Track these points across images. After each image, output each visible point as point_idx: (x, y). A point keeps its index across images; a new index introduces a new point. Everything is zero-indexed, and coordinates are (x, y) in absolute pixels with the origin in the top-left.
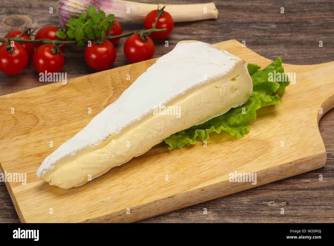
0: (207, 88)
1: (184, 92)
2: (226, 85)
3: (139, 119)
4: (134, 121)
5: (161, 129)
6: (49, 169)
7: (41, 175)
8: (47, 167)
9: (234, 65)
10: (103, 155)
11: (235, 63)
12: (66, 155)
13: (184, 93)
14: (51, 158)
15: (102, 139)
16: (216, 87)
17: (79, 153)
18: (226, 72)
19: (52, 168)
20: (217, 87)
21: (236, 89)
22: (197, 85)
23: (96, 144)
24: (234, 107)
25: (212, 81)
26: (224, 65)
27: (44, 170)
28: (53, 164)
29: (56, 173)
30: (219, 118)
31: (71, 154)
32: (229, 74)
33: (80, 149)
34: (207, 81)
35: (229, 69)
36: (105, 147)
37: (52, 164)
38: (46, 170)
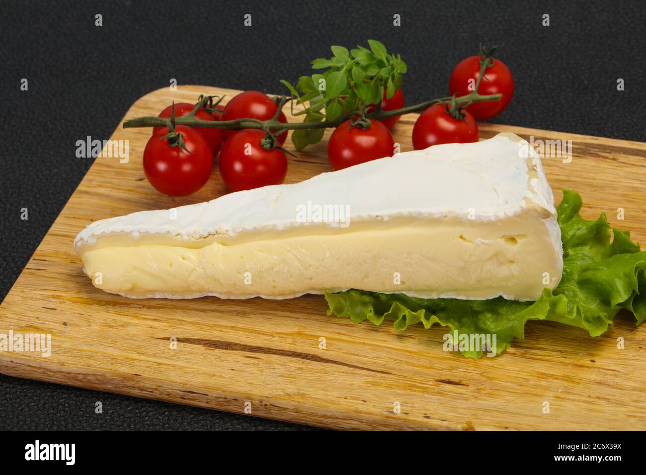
0: (441, 229)
1: (389, 216)
2: (486, 241)
3: (280, 227)
4: (269, 227)
5: (311, 266)
6: (87, 241)
10: (182, 261)
11: (521, 207)
12: (122, 231)
13: (386, 219)
15: (201, 232)
16: (461, 237)
17: (146, 238)
18: (496, 216)
20: (464, 236)
21: (511, 262)
22: (420, 214)
23: (186, 237)
24: (505, 297)
25: (456, 221)
28: (96, 235)
29: (94, 254)
30: (472, 305)
31: (132, 232)
32: (500, 224)
33: (152, 232)
34: (446, 216)
35: (505, 214)
37: (94, 235)
38: (84, 240)
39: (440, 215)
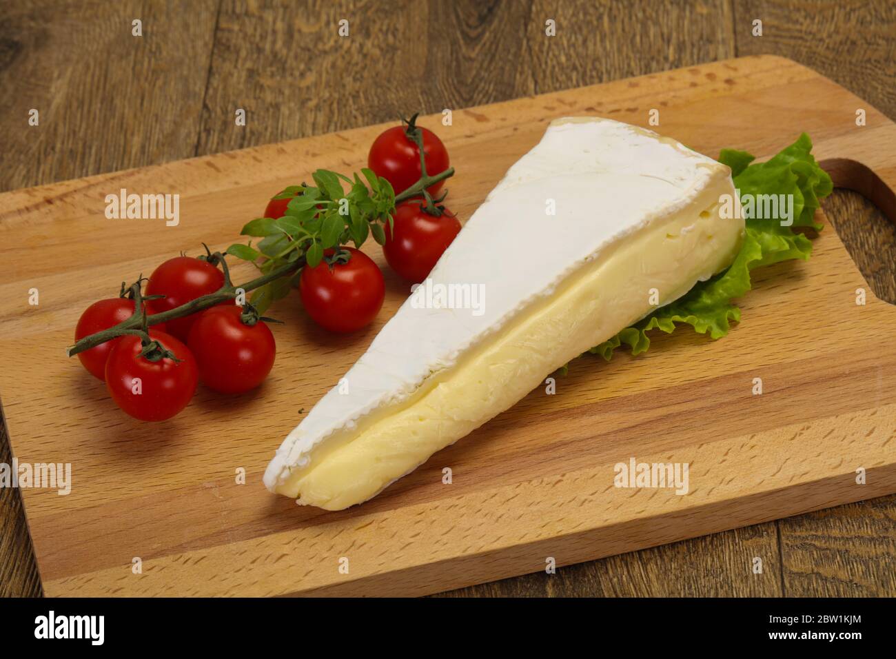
1: (597, 252)
2: (690, 228)
3: (497, 327)
4: (485, 334)
5: (549, 350)
6: (298, 465)
7: (278, 481)
8: (291, 463)
9: (705, 179)
10: (422, 423)
11: (708, 175)
12: (334, 430)
13: (595, 256)
14: (298, 440)
15: (413, 382)
16: (668, 236)
17: (365, 421)
18: (690, 197)
19: (304, 463)
20: (670, 234)
21: (710, 237)
22: (624, 233)
23: (401, 397)
24: (703, 279)
25: (658, 222)
26: (682, 180)
27: (284, 468)
28: (307, 452)
29: (313, 476)
31: (345, 425)
32: (695, 203)
33: (367, 412)
34: (648, 222)
35: (696, 190)
36: (423, 402)
37: (304, 453)
38: (289, 468)
39: (642, 224)
